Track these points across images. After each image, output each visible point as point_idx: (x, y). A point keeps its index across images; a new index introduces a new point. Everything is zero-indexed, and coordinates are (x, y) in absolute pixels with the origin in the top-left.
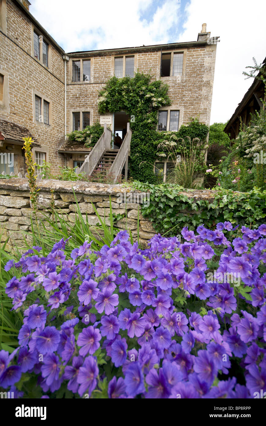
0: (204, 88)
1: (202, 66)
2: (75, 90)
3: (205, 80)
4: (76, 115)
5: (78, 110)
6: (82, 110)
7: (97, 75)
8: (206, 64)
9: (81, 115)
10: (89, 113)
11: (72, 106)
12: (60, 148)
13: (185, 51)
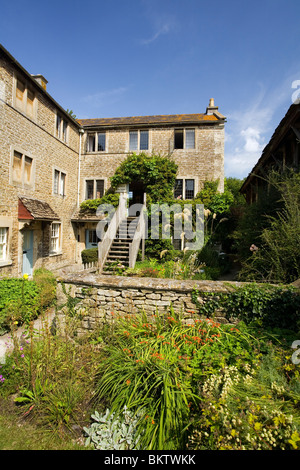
0: (216, 161)
1: (212, 141)
2: (89, 159)
3: (216, 153)
4: (90, 183)
5: (91, 178)
6: (95, 178)
7: (112, 146)
8: (216, 140)
9: (95, 183)
10: (103, 181)
11: (86, 175)
12: (73, 217)
13: (196, 127)
